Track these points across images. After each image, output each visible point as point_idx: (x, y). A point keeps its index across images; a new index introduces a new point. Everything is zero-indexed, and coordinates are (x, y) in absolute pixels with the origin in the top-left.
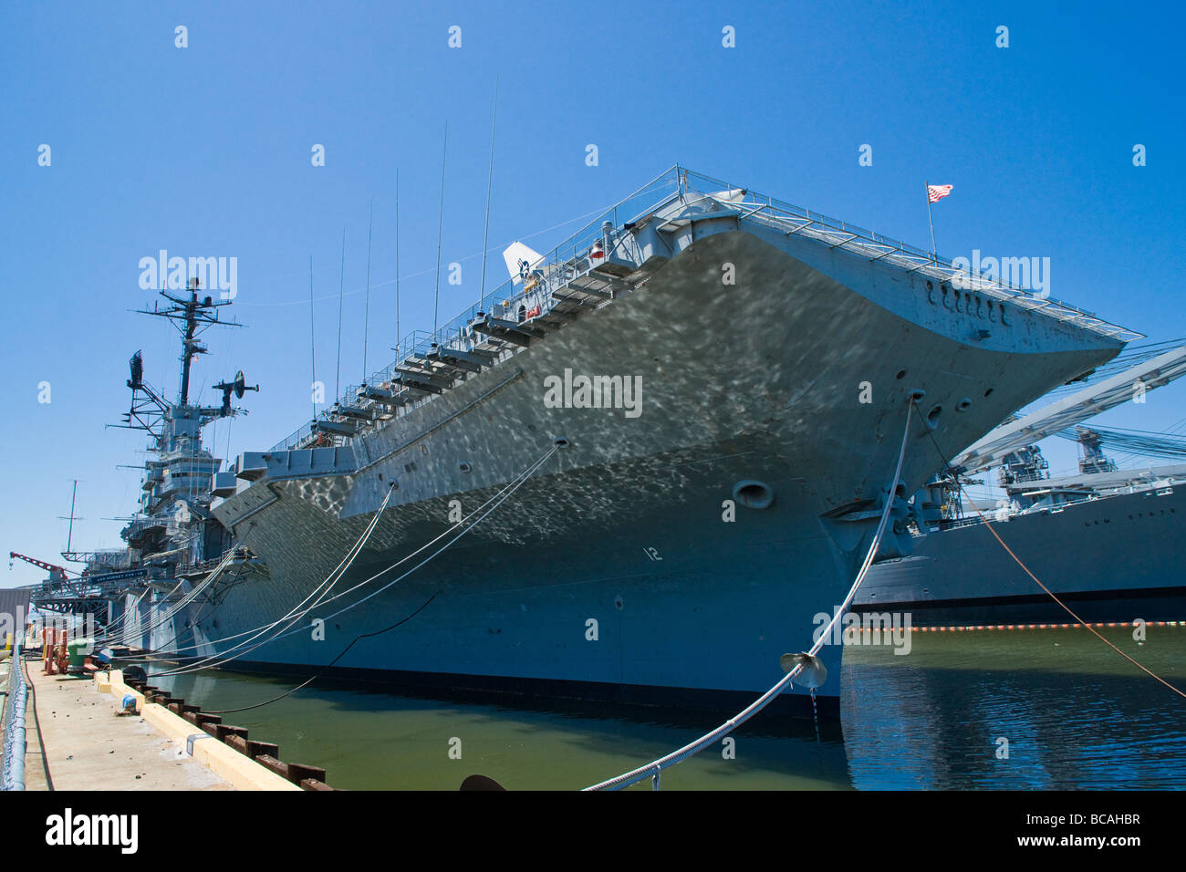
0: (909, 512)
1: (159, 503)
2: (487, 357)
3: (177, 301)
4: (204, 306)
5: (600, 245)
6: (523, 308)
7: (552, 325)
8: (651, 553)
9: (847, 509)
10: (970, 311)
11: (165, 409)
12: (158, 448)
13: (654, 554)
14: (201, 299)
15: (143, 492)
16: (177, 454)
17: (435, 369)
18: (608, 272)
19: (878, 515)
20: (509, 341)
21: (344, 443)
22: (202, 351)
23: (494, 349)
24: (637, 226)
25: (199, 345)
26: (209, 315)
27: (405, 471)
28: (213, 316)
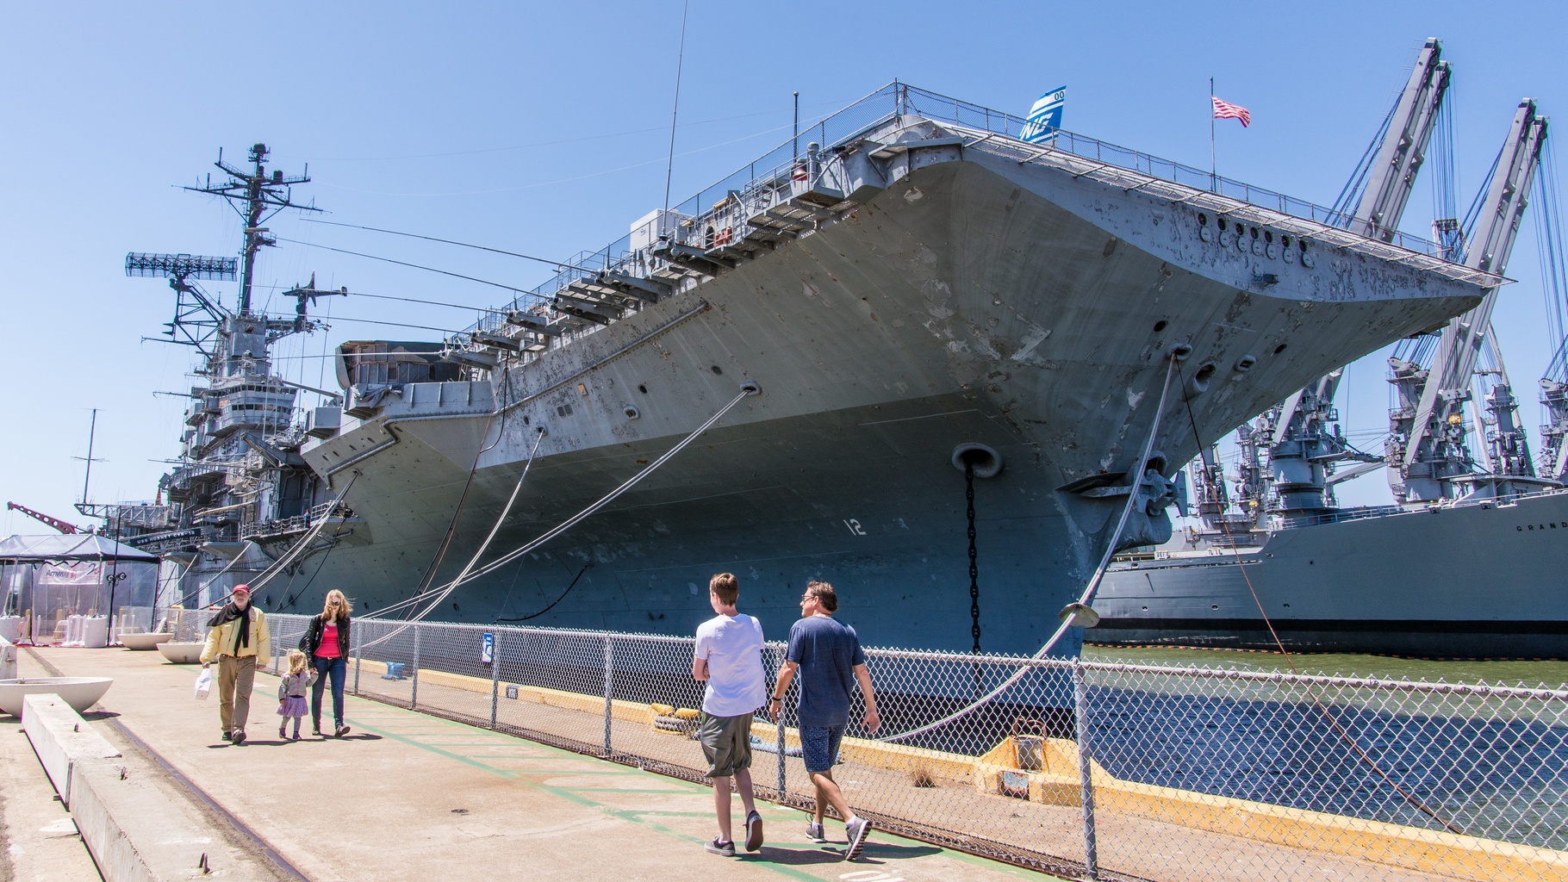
0: (1166, 490)
1: (212, 443)
2: (668, 286)
3: (236, 175)
4: (273, 183)
5: (804, 168)
6: (711, 230)
7: (745, 254)
8: (853, 525)
9: (1091, 483)
10: (1255, 250)
11: (220, 318)
12: (209, 371)
13: (856, 527)
14: (269, 174)
15: (187, 428)
16: (239, 379)
17: (603, 296)
18: (812, 201)
19: (1126, 492)
20: (694, 268)
21: (480, 377)
22: (269, 243)
23: (676, 276)
24: (846, 150)
25: (266, 235)
26: (279, 195)
27: (557, 414)
28: (284, 197)
